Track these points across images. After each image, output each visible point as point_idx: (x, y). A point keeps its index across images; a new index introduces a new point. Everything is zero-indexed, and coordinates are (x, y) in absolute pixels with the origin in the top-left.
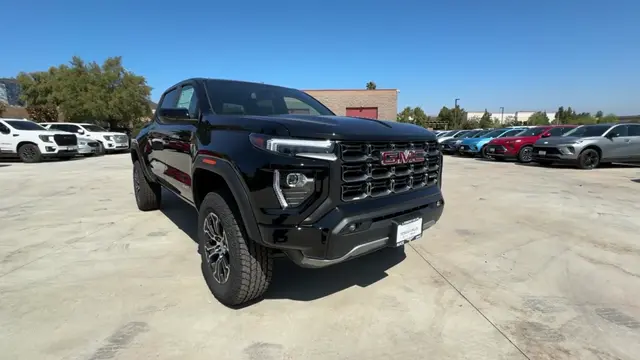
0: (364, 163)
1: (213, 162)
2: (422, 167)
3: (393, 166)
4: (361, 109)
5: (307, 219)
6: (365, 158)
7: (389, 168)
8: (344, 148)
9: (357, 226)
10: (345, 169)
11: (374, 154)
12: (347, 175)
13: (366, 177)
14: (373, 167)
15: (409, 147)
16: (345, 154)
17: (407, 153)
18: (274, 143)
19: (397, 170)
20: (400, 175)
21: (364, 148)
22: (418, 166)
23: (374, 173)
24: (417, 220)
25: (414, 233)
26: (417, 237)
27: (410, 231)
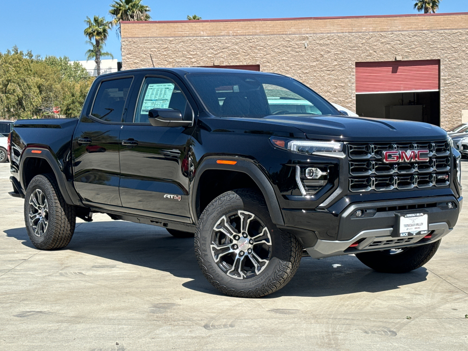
0: (368, 160)
1: (234, 163)
2: (428, 167)
3: (395, 164)
4: (395, 65)
5: (321, 205)
6: (369, 156)
7: (391, 166)
8: (351, 148)
9: (363, 213)
10: (352, 165)
11: (377, 153)
12: (353, 170)
13: (370, 173)
14: (376, 164)
15: (411, 147)
16: (352, 153)
17: (409, 153)
18: (294, 145)
19: (400, 169)
20: (403, 172)
21: (368, 148)
22: (423, 166)
23: (377, 170)
24: (422, 216)
25: (418, 228)
26: (422, 233)
27: (414, 225)
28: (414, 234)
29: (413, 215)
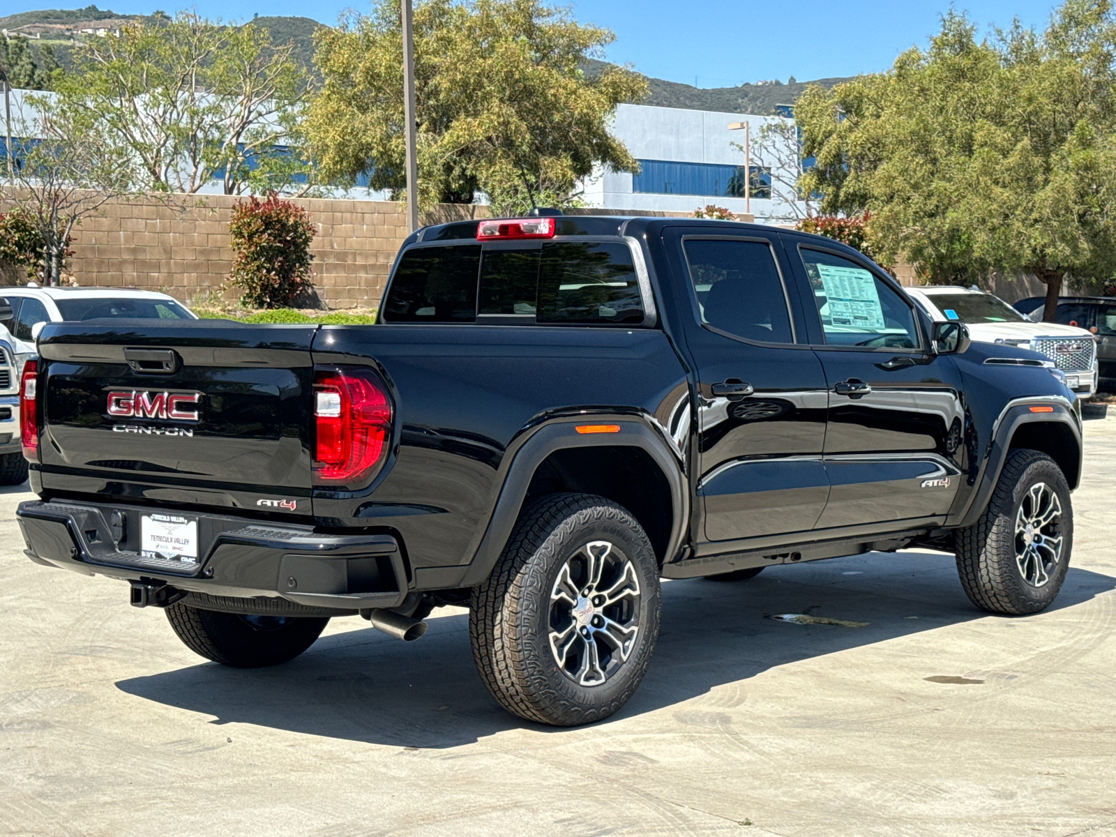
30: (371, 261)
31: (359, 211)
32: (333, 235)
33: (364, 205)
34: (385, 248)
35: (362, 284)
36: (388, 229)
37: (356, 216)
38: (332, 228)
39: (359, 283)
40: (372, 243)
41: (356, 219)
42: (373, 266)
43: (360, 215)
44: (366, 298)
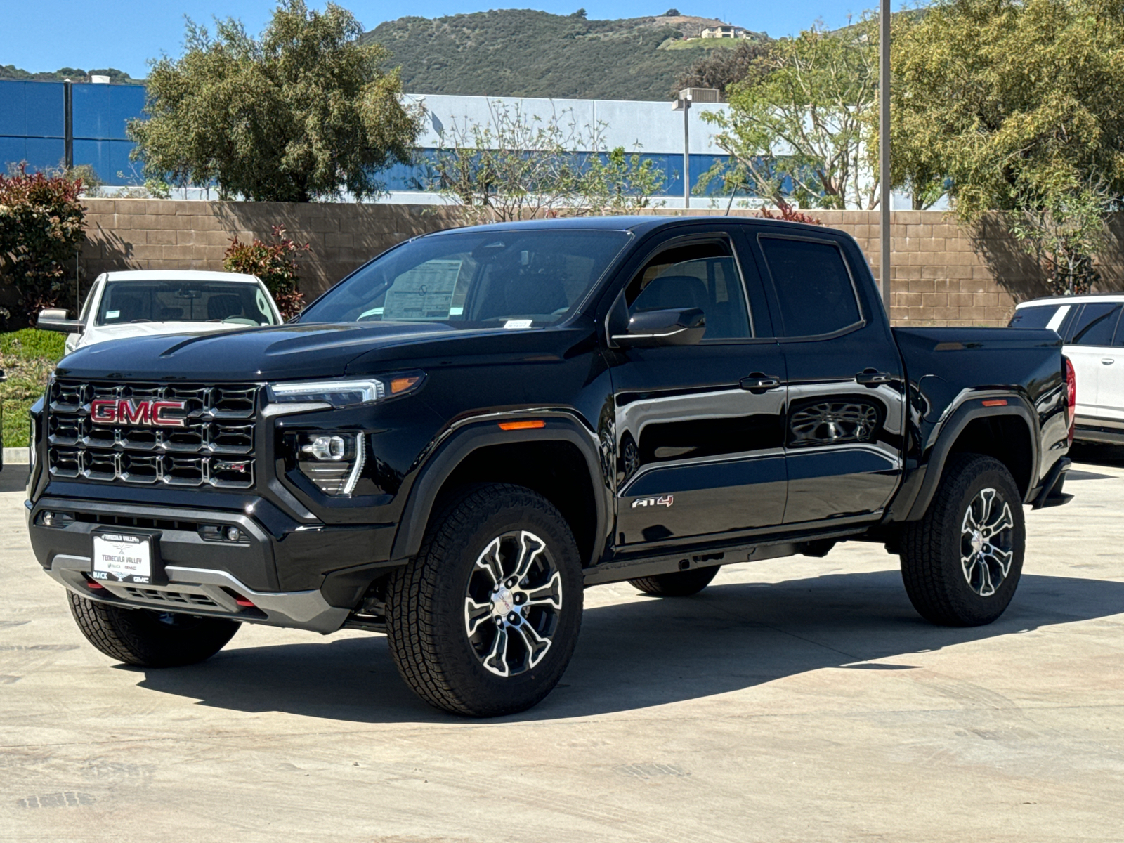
3: (116, 428)
24: (135, 542)
25: (132, 568)
26: (137, 579)
27: (123, 560)
28: (120, 580)
29: (117, 538)
30: (915, 277)
31: (901, 222)
32: (869, 249)
33: (906, 215)
34: (931, 262)
35: (903, 302)
36: (936, 241)
37: (898, 229)
38: (868, 242)
39: (899, 301)
40: (915, 258)
41: (897, 232)
42: (916, 283)
43: (902, 226)
44: (906, 318)
